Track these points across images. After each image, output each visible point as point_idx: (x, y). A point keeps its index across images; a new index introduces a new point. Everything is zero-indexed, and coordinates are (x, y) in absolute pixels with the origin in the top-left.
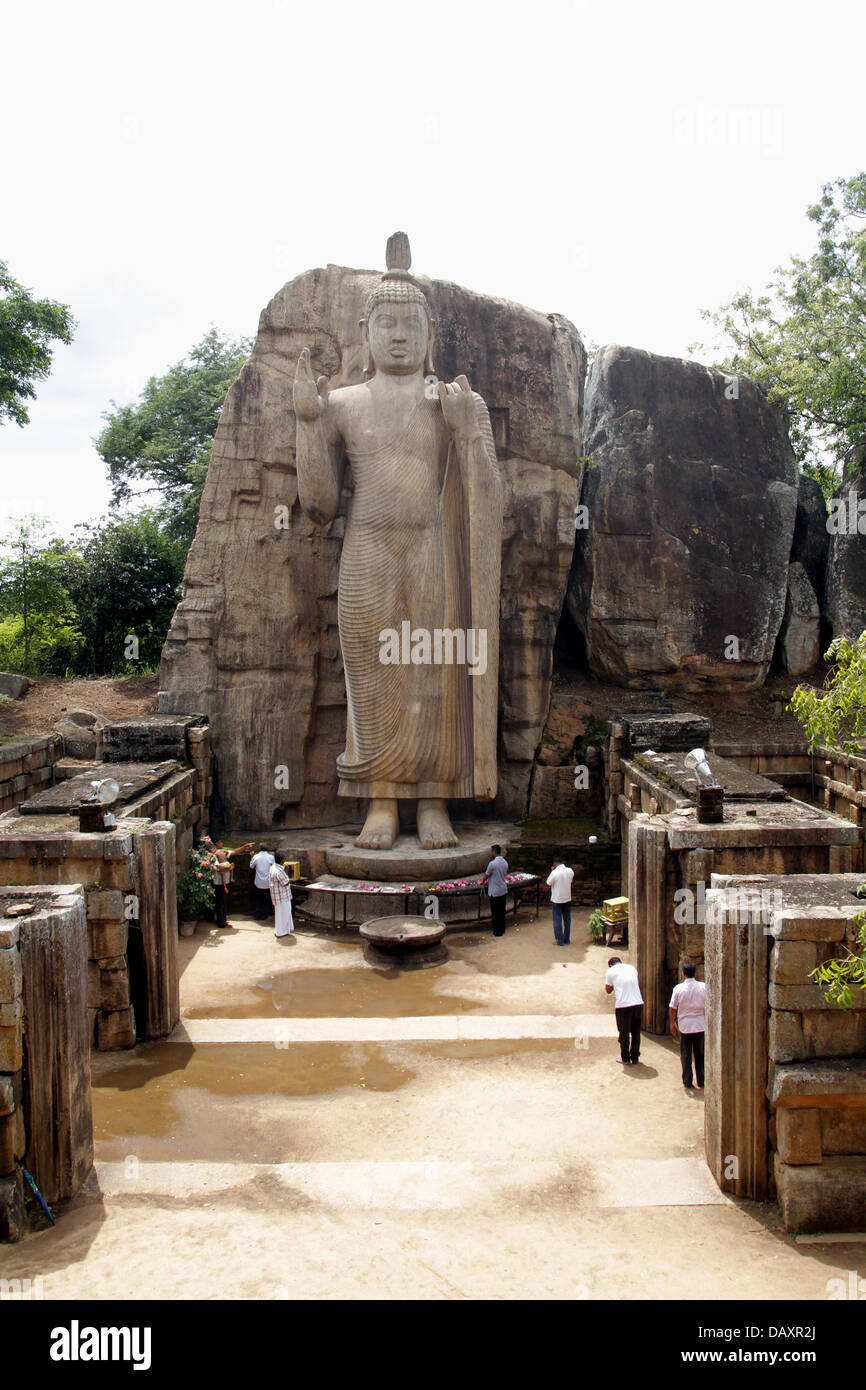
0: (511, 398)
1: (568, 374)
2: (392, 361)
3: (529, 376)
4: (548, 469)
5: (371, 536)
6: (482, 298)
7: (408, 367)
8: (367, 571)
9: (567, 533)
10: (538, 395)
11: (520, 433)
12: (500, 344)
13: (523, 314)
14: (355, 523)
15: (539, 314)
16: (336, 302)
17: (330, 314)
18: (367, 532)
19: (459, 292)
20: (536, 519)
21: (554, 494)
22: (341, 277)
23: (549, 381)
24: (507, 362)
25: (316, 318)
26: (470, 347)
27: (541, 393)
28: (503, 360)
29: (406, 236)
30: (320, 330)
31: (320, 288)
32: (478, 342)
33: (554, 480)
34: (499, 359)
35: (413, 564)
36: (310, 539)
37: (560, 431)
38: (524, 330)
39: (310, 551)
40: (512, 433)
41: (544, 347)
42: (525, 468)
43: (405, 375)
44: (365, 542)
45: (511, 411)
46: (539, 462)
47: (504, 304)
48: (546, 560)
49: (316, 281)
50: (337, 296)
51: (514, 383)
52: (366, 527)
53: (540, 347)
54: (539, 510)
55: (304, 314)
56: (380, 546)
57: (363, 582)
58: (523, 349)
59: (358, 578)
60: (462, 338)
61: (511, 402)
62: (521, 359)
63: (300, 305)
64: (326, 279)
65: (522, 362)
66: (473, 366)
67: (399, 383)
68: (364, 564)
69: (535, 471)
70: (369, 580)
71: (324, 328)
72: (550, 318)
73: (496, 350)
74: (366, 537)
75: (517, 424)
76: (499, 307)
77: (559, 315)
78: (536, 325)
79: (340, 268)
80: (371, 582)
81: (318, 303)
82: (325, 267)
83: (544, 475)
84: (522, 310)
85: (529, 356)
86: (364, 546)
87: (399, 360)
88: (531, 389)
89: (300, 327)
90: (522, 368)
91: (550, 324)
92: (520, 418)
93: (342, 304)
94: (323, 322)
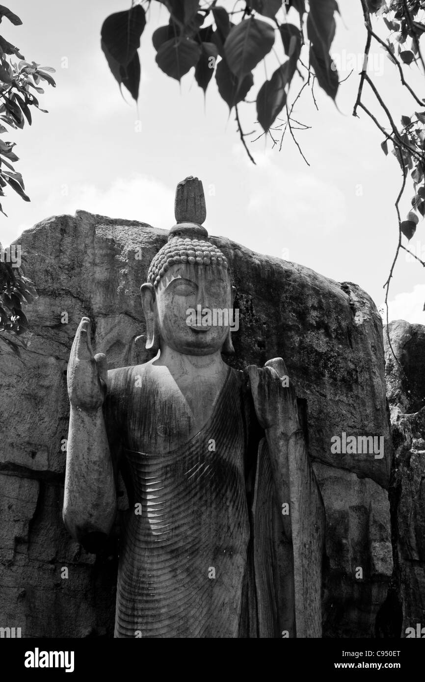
0: (309, 387)
1: (374, 358)
2: (191, 338)
3: (328, 359)
4: (354, 477)
5: (168, 564)
6: (267, 261)
7: (208, 346)
8: (163, 611)
9: (383, 560)
10: (339, 383)
11: (320, 431)
12: (291, 318)
13: (317, 283)
14: (143, 546)
15: (331, 282)
16: (88, 260)
17: (79, 273)
18: (163, 558)
19: (240, 254)
20: (344, 541)
21: (364, 511)
22: (93, 228)
23: (352, 366)
24: (301, 342)
25: (63, 277)
26: (257, 321)
27: (343, 380)
28: (297, 339)
29: (200, 183)
30: (68, 293)
31: (68, 240)
32: (268, 315)
33: (361, 491)
34: (292, 337)
35: (221, 602)
36: (52, 566)
37: (367, 429)
38: (320, 302)
39: (51, 583)
40: (311, 431)
41: (344, 324)
42: (326, 476)
43: (205, 354)
44: (160, 572)
45: (309, 403)
46: (343, 469)
47: (294, 269)
48: (356, 595)
49: (63, 231)
50: (89, 251)
51: (312, 367)
52: (161, 552)
53: (339, 323)
54: (347, 530)
55: (47, 271)
56: (180, 577)
57: (156, 626)
58: (321, 325)
59: (150, 620)
60: (247, 309)
61: (308, 392)
62: (318, 339)
63: (43, 260)
64: (75, 228)
65: (320, 342)
66: (261, 344)
67: (196, 366)
68: (158, 601)
69: (337, 480)
70: (167, 622)
71: (73, 291)
72: (345, 287)
73: (288, 326)
74: (160, 566)
75: (318, 419)
76: (288, 274)
77: (354, 285)
78: (330, 295)
79: (93, 216)
80: (168, 626)
81: (66, 260)
82: (73, 214)
83: (348, 485)
84: (315, 278)
85: (328, 334)
86: (158, 577)
87: (200, 336)
88: (332, 376)
89: (42, 287)
90: (320, 350)
91: (347, 296)
92: (321, 411)
93: (97, 261)
94: (71, 283)
